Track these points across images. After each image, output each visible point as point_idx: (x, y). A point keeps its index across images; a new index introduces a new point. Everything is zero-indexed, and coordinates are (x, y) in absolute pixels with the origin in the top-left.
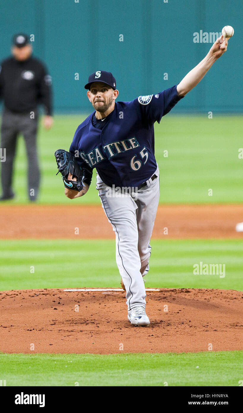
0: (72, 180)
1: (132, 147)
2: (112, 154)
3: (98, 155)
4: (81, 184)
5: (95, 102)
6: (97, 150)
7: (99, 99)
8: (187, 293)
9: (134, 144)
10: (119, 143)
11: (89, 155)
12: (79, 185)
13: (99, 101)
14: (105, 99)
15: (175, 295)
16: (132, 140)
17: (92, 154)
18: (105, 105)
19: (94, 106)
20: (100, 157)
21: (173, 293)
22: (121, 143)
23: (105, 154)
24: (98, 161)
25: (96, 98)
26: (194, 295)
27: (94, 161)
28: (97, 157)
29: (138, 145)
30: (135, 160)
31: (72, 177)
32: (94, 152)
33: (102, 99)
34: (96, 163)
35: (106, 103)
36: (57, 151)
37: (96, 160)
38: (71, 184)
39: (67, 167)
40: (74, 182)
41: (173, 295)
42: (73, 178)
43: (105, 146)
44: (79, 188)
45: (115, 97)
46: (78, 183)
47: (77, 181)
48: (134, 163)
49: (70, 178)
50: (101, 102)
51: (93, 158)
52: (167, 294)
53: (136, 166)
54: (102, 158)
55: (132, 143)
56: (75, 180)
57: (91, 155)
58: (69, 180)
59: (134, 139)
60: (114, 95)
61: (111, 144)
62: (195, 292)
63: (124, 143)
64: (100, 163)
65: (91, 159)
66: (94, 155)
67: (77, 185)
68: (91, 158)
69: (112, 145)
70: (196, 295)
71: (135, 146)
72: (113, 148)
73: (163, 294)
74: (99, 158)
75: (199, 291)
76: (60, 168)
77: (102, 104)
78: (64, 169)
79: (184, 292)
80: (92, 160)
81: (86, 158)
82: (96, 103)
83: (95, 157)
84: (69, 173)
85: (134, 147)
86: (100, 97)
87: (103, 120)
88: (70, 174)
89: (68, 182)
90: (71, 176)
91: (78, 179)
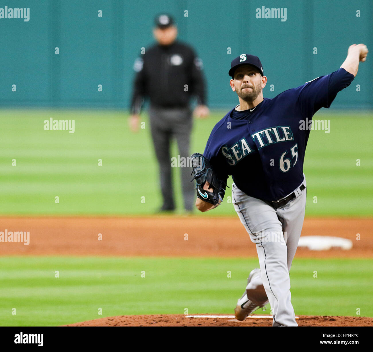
0: (209, 191)
1: (285, 139)
2: (262, 144)
3: (245, 147)
4: (218, 197)
5: (242, 89)
6: (243, 142)
7: (246, 84)
8: (332, 321)
9: (288, 134)
10: (270, 130)
11: (233, 148)
12: (215, 197)
13: (246, 87)
14: (254, 85)
15: (319, 323)
16: (286, 129)
17: (237, 146)
18: (254, 91)
19: (241, 93)
20: (246, 149)
21: (316, 321)
22: (272, 130)
23: (253, 144)
24: (244, 155)
25: (243, 84)
26: (342, 323)
27: (239, 155)
28: (244, 150)
29: (292, 137)
30: (285, 158)
31: (208, 187)
32: (240, 144)
33: (250, 84)
34: (241, 157)
35: (255, 90)
36: (193, 155)
37: (242, 153)
38: (206, 195)
39: (204, 174)
40: (210, 193)
41: (317, 324)
42: (209, 189)
43: (254, 135)
44: (215, 201)
45: (264, 84)
46: (214, 195)
47: (214, 192)
48: (284, 162)
49: (206, 187)
50: (249, 88)
51: (238, 152)
52: (309, 322)
53: (285, 166)
54: (249, 151)
55: (286, 133)
56: (211, 191)
57: (236, 148)
58: (205, 189)
59: (288, 128)
60: (262, 82)
61: (261, 132)
62: (341, 320)
63: (276, 131)
64: (246, 156)
65: (235, 153)
66: (240, 148)
67: (213, 197)
68: (236, 151)
69: (262, 134)
70: (344, 324)
71: (289, 138)
72: (264, 136)
73: (305, 322)
74: (246, 151)
75: (346, 319)
76: (196, 174)
77: (250, 90)
78: (200, 176)
79: (329, 320)
80: (237, 154)
81: (229, 152)
82: (244, 90)
83: (241, 149)
84: (205, 181)
85: (287, 139)
86: (247, 82)
87: (251, 110)
88: (207, 182)
89: (203, 192)
90: (208, 185)
91: (215, 191)
